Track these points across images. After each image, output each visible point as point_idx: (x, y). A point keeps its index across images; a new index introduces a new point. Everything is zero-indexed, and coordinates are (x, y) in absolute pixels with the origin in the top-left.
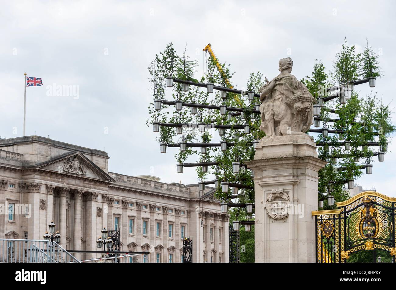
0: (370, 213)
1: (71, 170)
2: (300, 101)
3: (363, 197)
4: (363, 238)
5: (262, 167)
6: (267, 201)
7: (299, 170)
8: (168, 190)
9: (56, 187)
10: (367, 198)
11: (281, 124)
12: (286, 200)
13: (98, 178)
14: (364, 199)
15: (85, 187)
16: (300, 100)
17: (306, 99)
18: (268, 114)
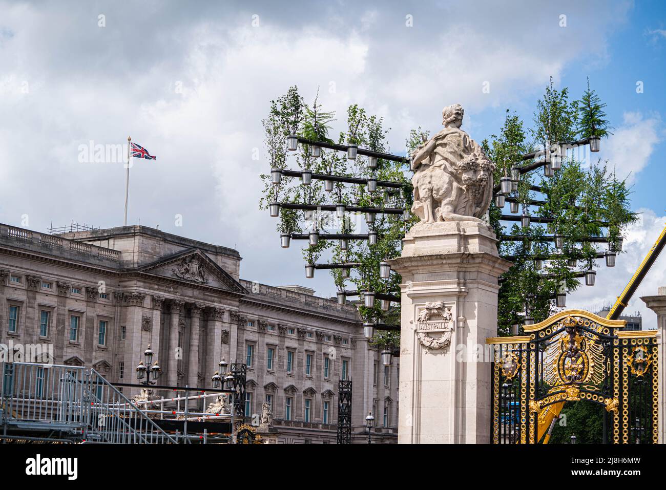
0: (576, 344)
1: (187, 276)
2: (471, 169)
3: (565, 318)
4: (564, 381)
5: (412, 268)
6: (418, 320)
7: (467, 274)
8: (324, 308)
9: (166, 300)
10: (571, 320)
11: (443, 204)
12: (447, 319)
13: (225, 288)
14: (567, 321)
15: (206, 300)
16: (472, 167)
17: (481, 167)
18: (424, 189)
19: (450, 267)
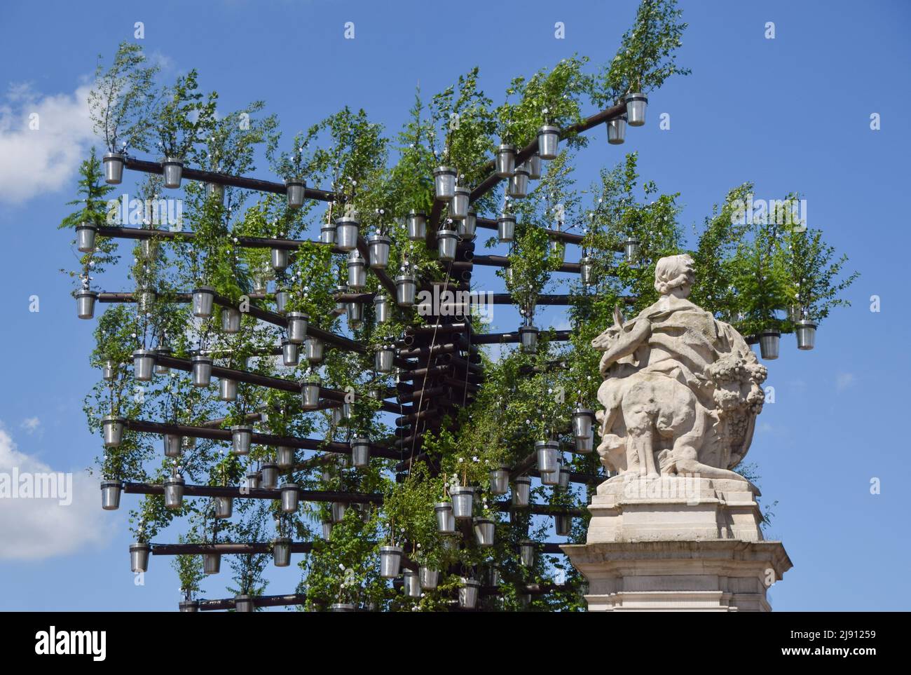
2: (736, 381)
17: (754, 377)
18: (637, 413)
19: (704, 567)
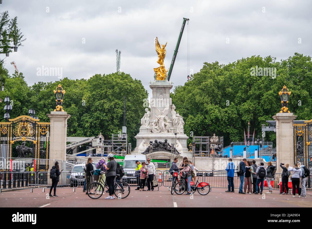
0: (25, 125)
3: (22, 118)
4: (21, 135)
14: (23, 119)
